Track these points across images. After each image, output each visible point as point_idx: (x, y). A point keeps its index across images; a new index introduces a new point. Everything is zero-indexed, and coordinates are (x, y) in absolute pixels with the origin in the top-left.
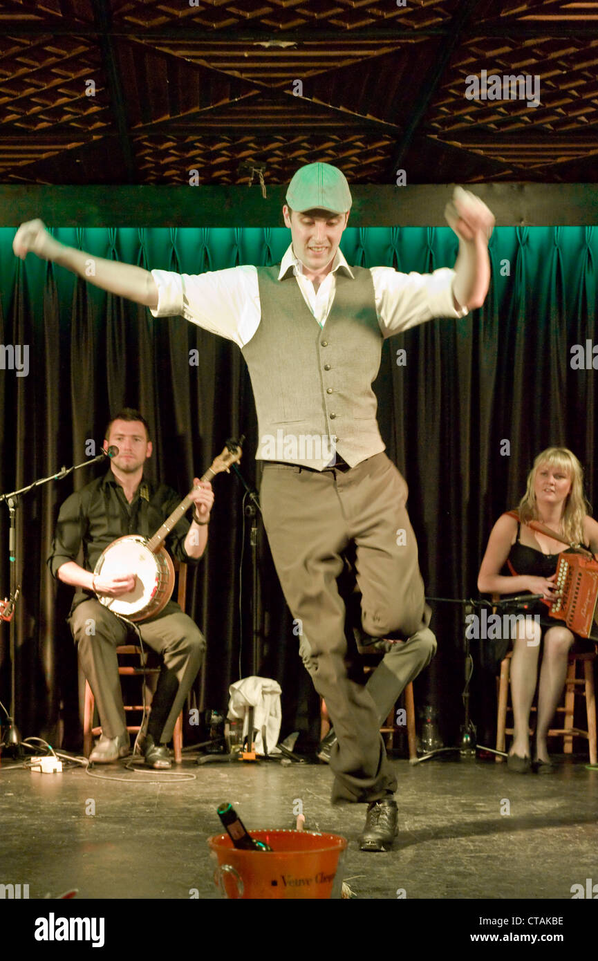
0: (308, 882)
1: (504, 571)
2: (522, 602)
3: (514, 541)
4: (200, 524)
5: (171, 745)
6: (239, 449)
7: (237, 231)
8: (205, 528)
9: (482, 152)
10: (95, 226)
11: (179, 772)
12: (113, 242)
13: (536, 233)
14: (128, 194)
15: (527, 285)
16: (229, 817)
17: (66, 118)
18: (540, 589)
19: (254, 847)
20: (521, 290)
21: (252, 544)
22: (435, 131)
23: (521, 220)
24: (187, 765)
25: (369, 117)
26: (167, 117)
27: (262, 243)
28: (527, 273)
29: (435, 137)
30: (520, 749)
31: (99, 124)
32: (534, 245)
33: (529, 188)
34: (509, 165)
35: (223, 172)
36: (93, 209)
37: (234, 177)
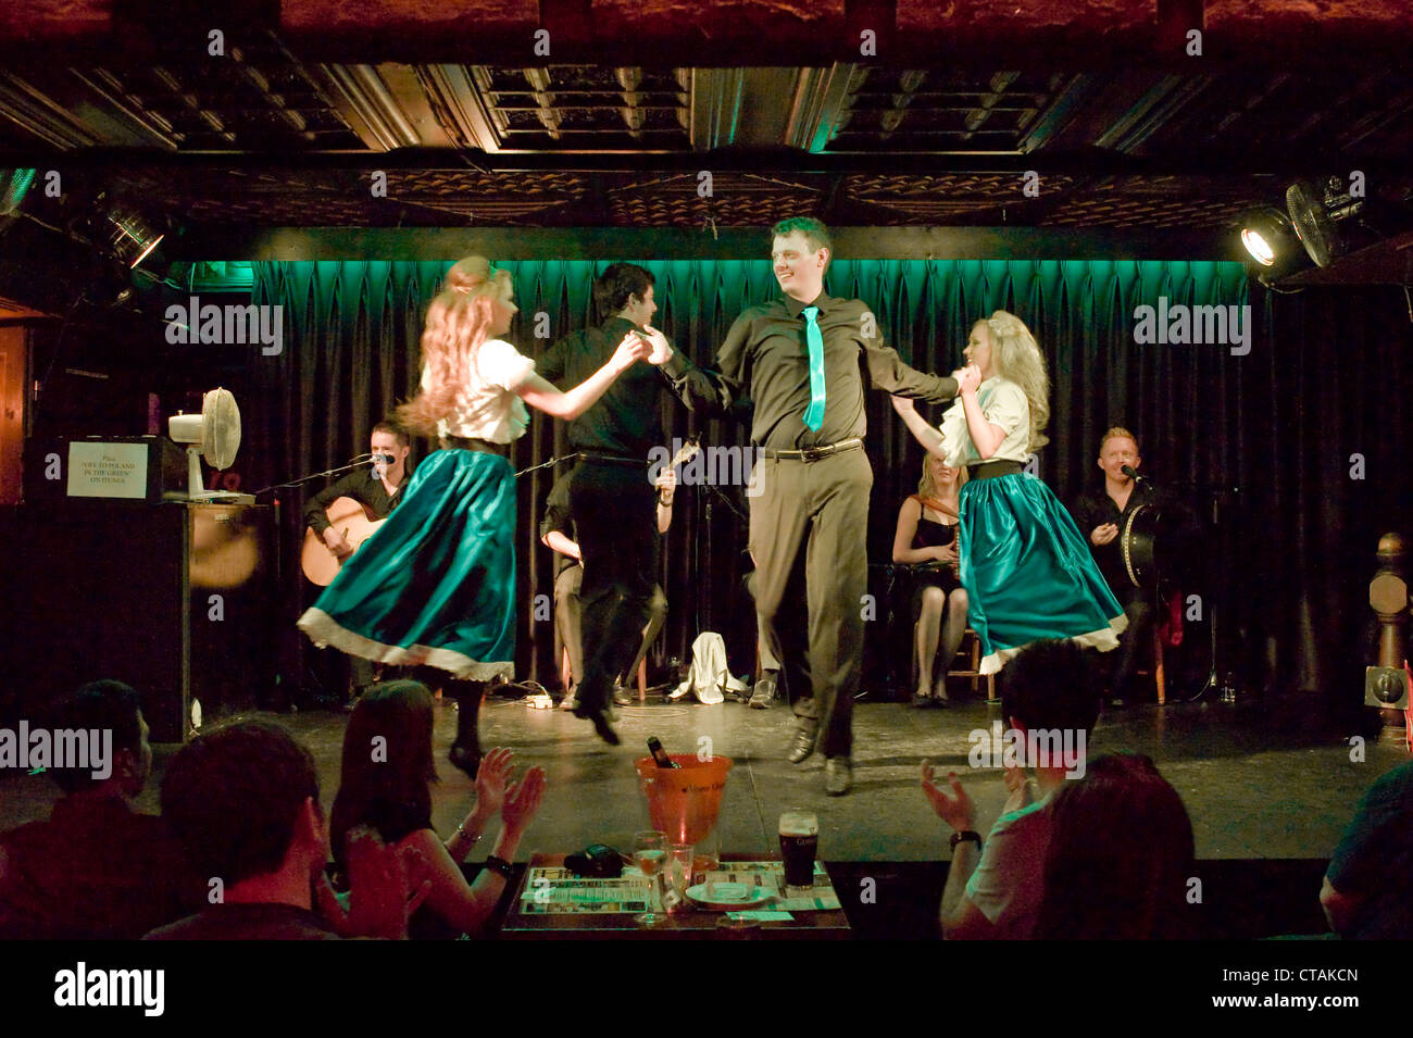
0: (708, 789)
1: (916, 544)
2: (934, 566)
3: (919, 518)
4: (665, 505)
5: (635, 685)
6: (697, 443)
7: (695, 263)
8: (670, 509)
9: (892, 206)
10: (577, 259)
11: (643, 708)
12: (592, 271)
13: (943, 266)
14: (605, 234)
15: (936, 304)
16: (655, 745)
17: (553, 185)
18: (945, 556)
19: (671, 766)
20: (931, 310)
21: (707, 517)
22: (853, 194)
23: (929, 255)
24: (649, 702)
25: (796, 185)
26: (634, 185)
27: (715, 272)
28: (936, 297)
29: (852, 197)
30: (924, 688)
31: (579, 189)
32: (942, 272)
33: (935, 231)
34: (915, 214)
35: (682, 218)
36: (577, 245)
37: (692, 222)
